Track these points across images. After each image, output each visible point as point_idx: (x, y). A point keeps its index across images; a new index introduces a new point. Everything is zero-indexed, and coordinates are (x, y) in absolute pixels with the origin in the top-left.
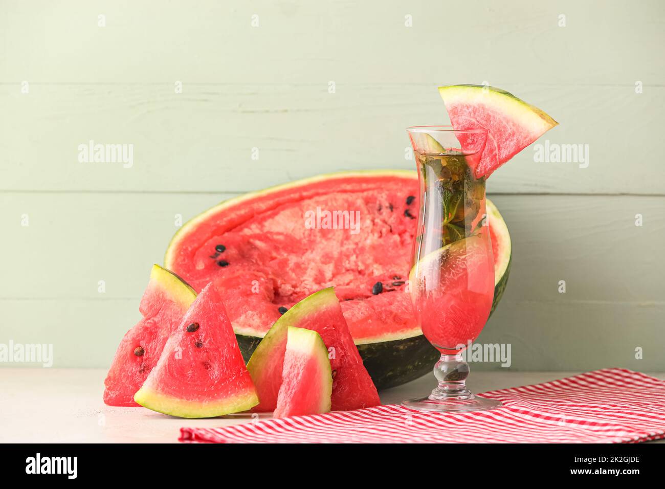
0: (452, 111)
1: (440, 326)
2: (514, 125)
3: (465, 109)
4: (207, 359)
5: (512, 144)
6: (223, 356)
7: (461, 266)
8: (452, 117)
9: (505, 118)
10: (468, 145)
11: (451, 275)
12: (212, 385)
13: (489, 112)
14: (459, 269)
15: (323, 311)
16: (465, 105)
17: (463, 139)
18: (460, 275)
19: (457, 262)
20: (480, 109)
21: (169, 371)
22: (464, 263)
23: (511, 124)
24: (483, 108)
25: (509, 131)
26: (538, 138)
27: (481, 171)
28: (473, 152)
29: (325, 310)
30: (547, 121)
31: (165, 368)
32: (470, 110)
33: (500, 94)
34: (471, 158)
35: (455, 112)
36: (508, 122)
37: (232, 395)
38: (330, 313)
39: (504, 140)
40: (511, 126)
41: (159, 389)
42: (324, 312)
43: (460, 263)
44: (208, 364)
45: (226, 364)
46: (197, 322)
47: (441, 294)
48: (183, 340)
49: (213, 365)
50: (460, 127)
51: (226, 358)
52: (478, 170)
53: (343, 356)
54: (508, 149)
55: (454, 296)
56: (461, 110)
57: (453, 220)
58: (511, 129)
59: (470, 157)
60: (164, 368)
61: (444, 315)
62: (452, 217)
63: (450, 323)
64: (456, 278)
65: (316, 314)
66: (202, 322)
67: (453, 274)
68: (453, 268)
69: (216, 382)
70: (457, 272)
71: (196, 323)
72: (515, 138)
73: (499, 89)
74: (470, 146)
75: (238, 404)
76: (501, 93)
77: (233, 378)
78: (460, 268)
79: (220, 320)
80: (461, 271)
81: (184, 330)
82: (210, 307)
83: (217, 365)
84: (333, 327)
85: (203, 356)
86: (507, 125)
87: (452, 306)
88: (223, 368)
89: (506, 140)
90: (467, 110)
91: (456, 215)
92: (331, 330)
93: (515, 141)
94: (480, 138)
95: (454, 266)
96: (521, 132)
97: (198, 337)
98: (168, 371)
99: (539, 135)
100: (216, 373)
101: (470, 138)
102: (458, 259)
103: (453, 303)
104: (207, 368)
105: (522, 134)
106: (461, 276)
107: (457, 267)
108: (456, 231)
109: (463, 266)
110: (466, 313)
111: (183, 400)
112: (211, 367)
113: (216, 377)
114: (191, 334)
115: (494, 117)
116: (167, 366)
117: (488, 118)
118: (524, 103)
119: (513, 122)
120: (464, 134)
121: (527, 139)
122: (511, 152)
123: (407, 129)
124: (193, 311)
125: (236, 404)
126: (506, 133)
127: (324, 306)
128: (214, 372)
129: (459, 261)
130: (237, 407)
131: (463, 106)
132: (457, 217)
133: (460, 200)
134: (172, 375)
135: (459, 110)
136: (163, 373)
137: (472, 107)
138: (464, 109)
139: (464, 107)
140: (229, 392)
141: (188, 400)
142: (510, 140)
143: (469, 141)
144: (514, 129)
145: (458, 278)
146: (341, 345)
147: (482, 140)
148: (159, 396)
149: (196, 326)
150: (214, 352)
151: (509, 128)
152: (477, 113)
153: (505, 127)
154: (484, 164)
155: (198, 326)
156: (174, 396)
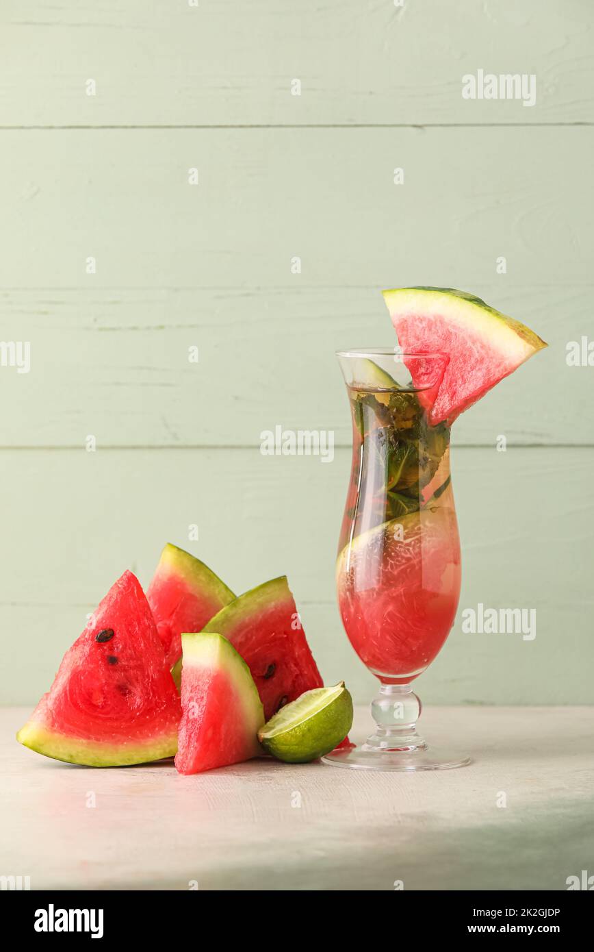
0: (400, 325)
1: (374, 642)
2: (482, 347)
3: (418, 323)
4: (125, 681)
5: (480, 374)
6: (148, 676)
7: (403, 554)
8: (400, 334)
9: (470, 336)
10: (420, 376)
11: (389, 567)
12: (132, 718)
13: (449, 327)
14: (400, 559)
15: (271, 611)
16: (417, 317)
17: (414, 367)
18: (403, 567)
19: (398, 548)
20: (438, 324)
21: (71, 699)
22: (408, 550)
23: (479, 345)
24: (442, 322)
25: (477, 355)
26: (517, 367)
27: (436, 415)
28: (426, 386)
29: (274, 610)
30: (528, 341)
31: (66, 694)
32: (424, 324)
33: (464, 301)
34: (424, 395)
35: (403, 327)
36: (474, 342)
37: (161, 733)
38: (281, 614)
39: (469, 369)
40: (479, 348)
41: (56, 725)
42: (272, 613)
43: (402, 549)
44: (127, 689)
45: (152, 688)
46: (111, 627)
47: (373, 595)
48: (91, 654)
49: (133, 690)
50: (410, 349)
51: (153, 679)
52: (434, 412)
53: (297, 676)
54: (474, 382)
55: (393, 598)
56: (413, 324)
57: (396, 486)
58: (478, 352)
59: (422, 393)
60: (63, 695)
61: (379, 627)
62: (395, 481)
63: (388, 637)
64: (395, 573)
65: (260, 617)
66: (118, 628)
67: (392, 567)
68: (392, 558)
69: (138, 714)
70: (398, 563)
71: (110, 630)
72: (484, 366)
73: (465, 293)
74: (422, 377)
75: (169, 745)
76: (466, 299)
77: (163, 708)
78: (403, 557)
79: (144, 623)
80: (404, 561)
81: (92, 639)
82: (130, 605)
83: (139, 690)
84: (285, 633)
85: (119, 676)
86: (473, 347)
87: (389, 612)
88: (148, 694)
89: (472, 369)
90: (420, 325)
91: (401, 478)
92: (281, 638)
93: (484, 371)
94: (437, 366)
95: (393, 554)
96: (491, 358)
97: (111, 649)
98: (69, 699)
99: (518, 362)
100: (138, 701)
101: (424, 365)
102: (399, 545)
103: (390, 608)
104: (125, 695)
105: (494, 360)
106: (402, 569)
107: (398, 556)
108: (401, 502)
109: (406, 553)
110: (409, 622)
111: (90, 741)
112: (130, 692)
113: (138, 707)
114: (102, 645)
115: (456, 334)
116: (68, 693)
117: (447, 337)
118: (498, 314)
119: (481, 343)
120: (415, 359)
121: (502, 367)
122: (478, 388)
123: (336, 352)
124: (106, 611)
125: (166, 745)
126: (472, 358)
127: (273, 604)
128: (135, 701)
129: (400, 547)
130: (167, 750)
131: (414, 319)
132: (402, 481)
133: (405, 457)
134: (75, 705)
135: (409, 324)
136: (63, 701)
137: (427, 320)
138: (415, 323)
139: (416, 321)
140: (157, 729)
141: (98, 740)
142: (477, 368)
143: (422, 370)
144: (483, 352)
145: (398, 573)
146: (295, 659)
147: (439, 368)
148: (57, 735)
149: (110, 633)
150: (135, 671)
151: (476, 351)
152: (433, 329)
153: (470, 350)
154: (441, 405)
155: (113, 635)
156: (77, 735)
